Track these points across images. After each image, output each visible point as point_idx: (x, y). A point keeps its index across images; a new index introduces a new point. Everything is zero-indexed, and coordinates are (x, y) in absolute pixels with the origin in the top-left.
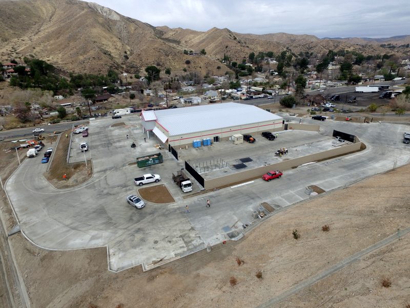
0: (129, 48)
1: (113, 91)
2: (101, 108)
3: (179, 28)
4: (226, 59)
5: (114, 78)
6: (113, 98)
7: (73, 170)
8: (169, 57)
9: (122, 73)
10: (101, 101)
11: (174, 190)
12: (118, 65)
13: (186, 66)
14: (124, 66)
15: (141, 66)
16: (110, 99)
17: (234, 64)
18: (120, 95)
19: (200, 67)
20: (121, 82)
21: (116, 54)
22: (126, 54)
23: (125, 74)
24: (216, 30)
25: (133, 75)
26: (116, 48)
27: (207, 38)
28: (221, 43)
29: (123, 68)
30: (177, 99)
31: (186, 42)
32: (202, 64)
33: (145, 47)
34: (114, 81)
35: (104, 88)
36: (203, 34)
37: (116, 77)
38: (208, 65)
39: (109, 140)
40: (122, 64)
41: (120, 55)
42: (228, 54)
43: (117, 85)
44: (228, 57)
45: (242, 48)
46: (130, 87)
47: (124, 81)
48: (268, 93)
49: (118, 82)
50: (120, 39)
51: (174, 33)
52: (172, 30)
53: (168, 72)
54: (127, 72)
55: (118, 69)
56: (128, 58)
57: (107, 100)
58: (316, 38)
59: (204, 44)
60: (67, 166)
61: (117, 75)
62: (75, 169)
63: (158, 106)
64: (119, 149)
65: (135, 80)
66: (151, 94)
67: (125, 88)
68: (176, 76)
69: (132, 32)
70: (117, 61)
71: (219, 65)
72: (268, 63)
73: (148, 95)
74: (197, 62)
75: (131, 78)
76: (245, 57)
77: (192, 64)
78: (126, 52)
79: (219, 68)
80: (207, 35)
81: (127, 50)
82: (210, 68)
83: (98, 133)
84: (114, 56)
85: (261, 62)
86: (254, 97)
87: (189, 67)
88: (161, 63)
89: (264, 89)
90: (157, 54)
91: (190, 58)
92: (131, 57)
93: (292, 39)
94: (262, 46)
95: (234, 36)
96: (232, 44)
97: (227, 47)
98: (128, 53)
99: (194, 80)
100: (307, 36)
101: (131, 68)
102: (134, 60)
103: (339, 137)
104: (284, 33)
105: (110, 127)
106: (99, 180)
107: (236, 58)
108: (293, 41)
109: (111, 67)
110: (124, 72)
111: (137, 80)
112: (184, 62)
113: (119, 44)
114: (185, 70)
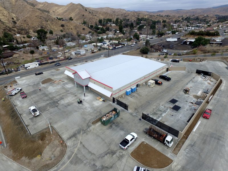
0: (14, 15)
1: (13, 49)
2: (10, 63)
3: (46, 2)
4: (85, 23)
5: (11, 38)
6: (17, 54)
7: (40, 142)
8: (49, 22)
9: (16, 34)
10: (7, 57)
11: (157, 145)
12: (10, 28)
13: (61, 28)
14: (15, 29)
15: (29, 29)
16: (15, 56)
17: (92, 26)
18: (21, 51)
19: (71, 29)
20: (17, 41)
21: (4, 20)
22: (13, 20)
23: (18, 35)
24: (72, 5)
25: (25, 36)
26: (4, 15)
27: (68, 9)
28: (79, 13)
29: (14, 30)
30: (67, 52)
31: (53, 12)
32: (72, 27)
33: (28, 15)
34: (11, 41)
35: (4, 46)
36: (64, 7)
37: (12, 38)
38: (76, 27)
39: (51, 99)
40: (13, 27)
41: (8, 20)
42: (85, 20)
43: (14, 44)
44: (85, 22)
45: (93, 16)
46: (26, 44)
47: (19, 40)
48: (123, 45)
49: (15, 41)
50: (5, 8)
51: (43, 5)
52: (40, 3)
53: (51, 33)
54: (19, 33)
55: (11, 32)
56: (16, 23)
57: (12, 56)
58: (125, 11)
59: (67, 13)
60: (32, 139)
61: (12, 36)
62: (42, 140)
63: (57, 58)
64: (69, 107)
65: (27, 39)
66: (45, 49)
67: (22, 45)
68: (57, 35)
69: (14, 4)
70: (8, 25)
71: (83, 27)
72: (111, 26)
73: (43, 50)
74: (68, 25)
75: (24, 38)
76: (96, 22)
77: (66, 27)
78: (13, 19)
79: (84, 29)
80: (67, 7)
81: (13, 17)
82: (78, 29)
83: (35, 92)
84: (4, 21)
85: (106, 25)
86: (116, 47)
87: (64, 29)
88: (44, 27)
89: (119, 42)
90: (40, 20)
91: (63, 23)
92: (18, 22)
93: (114, 11)
94: (102, 15)
95: (85, 9)
96: (86, 14)
97: (83, 15)
98: (15, 19)
99: (71, 37)
100: (121, 9)
101: (22, 30)
102: (22, 25)
103: (203, 74)
104: (108, 8)
105: (41, 84)
106: (78, 149)
107: (91, 22)
108: (114, 12)
109: (4, 30)
110: (16, 33)
111: (29, 39)
112: (60, 26)
113: (6, 12)
114: (62, 31)
